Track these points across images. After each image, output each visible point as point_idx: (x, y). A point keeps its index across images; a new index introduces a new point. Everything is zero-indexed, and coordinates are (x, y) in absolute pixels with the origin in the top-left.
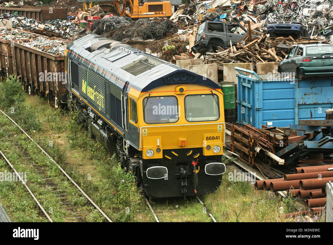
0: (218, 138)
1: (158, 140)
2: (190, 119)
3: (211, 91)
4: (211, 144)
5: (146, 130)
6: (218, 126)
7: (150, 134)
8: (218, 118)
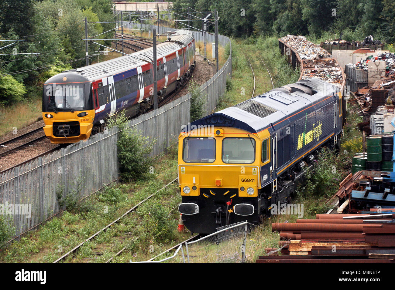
0: (253, 180)
1: (194, 178)
2: (227, 161)
3: (249, 135)
4: (245, 186)
5: (184, 168)
6: (253, 169)
7: (187, 172)
8: (253, 161)
